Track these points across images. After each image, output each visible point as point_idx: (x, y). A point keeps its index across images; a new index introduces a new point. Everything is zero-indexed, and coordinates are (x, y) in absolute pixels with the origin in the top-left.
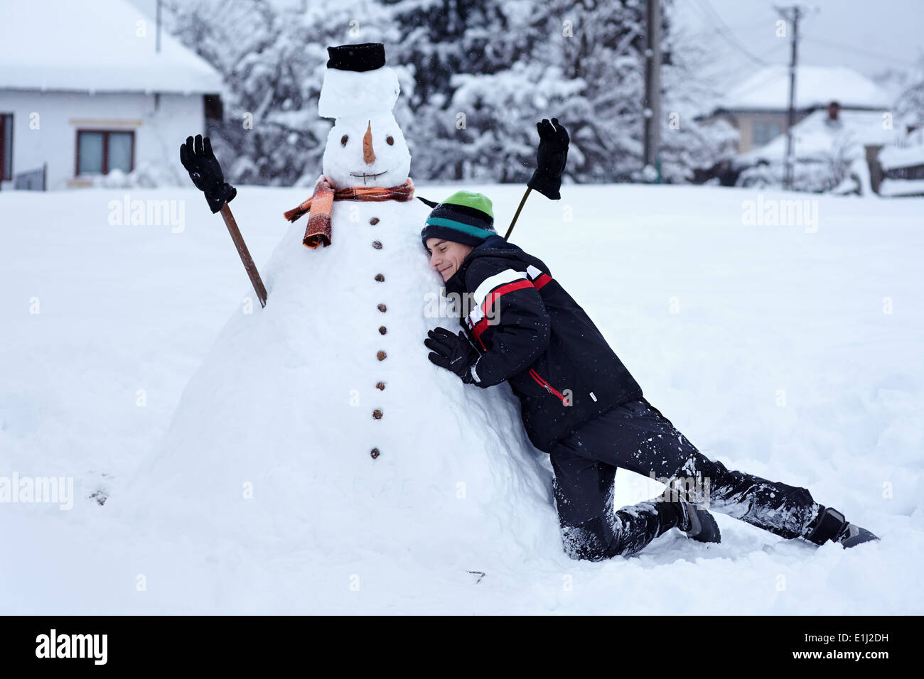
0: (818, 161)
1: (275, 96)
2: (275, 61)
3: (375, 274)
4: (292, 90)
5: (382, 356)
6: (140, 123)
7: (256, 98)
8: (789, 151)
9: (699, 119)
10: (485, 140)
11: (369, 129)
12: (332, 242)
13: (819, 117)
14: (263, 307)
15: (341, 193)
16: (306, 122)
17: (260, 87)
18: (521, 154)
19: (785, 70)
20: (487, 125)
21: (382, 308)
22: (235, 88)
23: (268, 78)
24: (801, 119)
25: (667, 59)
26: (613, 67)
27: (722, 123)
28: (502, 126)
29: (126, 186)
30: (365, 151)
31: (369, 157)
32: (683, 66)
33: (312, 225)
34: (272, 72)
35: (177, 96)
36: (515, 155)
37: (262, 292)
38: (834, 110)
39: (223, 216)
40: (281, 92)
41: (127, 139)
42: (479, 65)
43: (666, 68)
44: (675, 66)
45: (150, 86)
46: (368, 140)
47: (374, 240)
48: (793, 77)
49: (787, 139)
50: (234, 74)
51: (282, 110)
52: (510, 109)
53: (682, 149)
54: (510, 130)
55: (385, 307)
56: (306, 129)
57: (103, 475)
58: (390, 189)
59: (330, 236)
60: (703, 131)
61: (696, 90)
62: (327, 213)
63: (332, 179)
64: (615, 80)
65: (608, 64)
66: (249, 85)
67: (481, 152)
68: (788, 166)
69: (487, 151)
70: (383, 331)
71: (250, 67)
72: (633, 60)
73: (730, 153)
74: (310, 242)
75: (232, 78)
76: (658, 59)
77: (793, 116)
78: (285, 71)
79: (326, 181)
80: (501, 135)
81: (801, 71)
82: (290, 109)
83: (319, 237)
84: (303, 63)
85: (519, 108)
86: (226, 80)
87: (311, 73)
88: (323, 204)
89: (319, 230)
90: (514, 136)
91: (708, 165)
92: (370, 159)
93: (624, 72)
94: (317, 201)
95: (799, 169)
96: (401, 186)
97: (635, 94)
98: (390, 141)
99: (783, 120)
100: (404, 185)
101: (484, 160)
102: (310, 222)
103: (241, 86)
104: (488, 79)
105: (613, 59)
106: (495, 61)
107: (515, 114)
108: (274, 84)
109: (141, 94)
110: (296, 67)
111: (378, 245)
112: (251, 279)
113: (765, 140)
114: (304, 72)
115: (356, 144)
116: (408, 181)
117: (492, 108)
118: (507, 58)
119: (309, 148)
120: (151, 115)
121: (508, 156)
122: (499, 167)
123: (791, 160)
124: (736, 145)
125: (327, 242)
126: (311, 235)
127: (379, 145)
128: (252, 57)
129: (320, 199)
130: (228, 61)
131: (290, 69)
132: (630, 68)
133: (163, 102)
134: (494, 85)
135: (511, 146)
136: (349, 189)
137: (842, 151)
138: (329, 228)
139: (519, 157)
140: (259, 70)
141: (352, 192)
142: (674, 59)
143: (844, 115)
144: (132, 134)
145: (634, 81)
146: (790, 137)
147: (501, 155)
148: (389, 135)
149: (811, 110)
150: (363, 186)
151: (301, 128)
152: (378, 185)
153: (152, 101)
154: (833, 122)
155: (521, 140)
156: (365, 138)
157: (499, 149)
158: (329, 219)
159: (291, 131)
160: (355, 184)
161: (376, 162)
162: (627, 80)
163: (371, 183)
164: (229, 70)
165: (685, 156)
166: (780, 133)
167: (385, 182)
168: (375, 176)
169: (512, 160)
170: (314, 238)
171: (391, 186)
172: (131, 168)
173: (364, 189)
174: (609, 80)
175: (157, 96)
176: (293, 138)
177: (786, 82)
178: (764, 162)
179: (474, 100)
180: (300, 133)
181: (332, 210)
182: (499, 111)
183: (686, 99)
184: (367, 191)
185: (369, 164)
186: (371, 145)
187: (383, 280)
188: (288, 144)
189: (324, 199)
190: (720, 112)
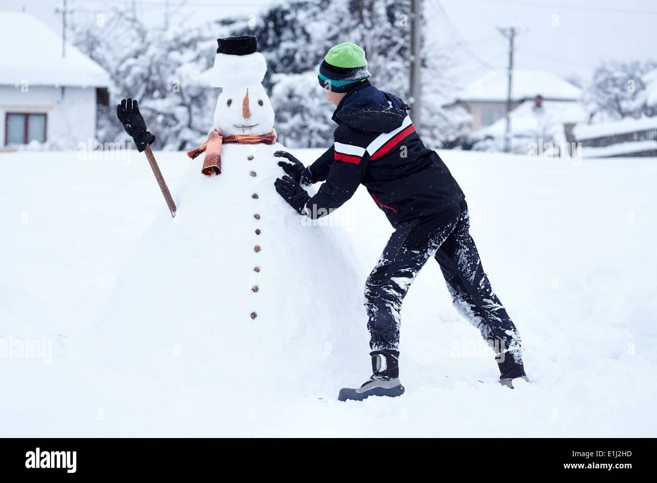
0: (528, 137)
1: (147, 89)
2: (147, 64)
3: (252, 194)
4: (159, 84)
5: (257, 249)
6: (51, 108)
7: (133, 91)
8: (508, 130)
9: (445, 107)
10: (296, 120)
11: (247, 94)
12: (221, 171)
13: (528, 105)
14: (173, 217)
15: (227, 138)
16: (170, 107)
17: (136, 83)
18: (321, 130)
19: (505, 72)
20: (297, 110)
21: (257, 217)
22: (117, 83)
23: (142, 76)
24: (516, 106)
25: (423, 64)
26: (385, 69)
27: (460, 110)
28: (308, 110)
29: (42, 150)
30: (244, 110)
31: (247, 114)
32: (434, 68)
33: (208, 160)
34: (146, 72)
35: (78, 89)
36: (317, 131)
37: (173, 207)
38: (538, 101)
39: (146, 154)
40: (150, 86)
41: (42, 118)
42: (290, 68)
43: (423, 70)
44: (429, 68)
45: (58, 81)
46: (246, 102)
47: (251, 170)
48: (510, 77)
49: (506, 121)
50: (118, 73)
51: (152, 98)
52: (313, 98)
53: (434, 127)
54: (313, 114)
55: (259, 216)
56: (169, 112)
57: (60, 336)
58: (261, 136)
59: (220, 168)
60: (448, 114)
61: (443, 85)
62: (218, 153)
63: (220, 129)
64: (386, 78)
65: (382, 67)
66: (129, 81)
67: (293, 129)
68: (507, 140)
69: (297, 128)
70: (258, 232)
71: (129, 68)
72: (399, 63)
73: (466, 131)
74: (207, 172)
75: (116, 76)
76: (418, 63)
77: (511, 105)
78: (154, 71)
79: (216, 131)
80: (306, 116)
81: (516, 73)
82: (158, 98)
83: (212, 169)
84: (168, 66)
85: (319, 97)
86: (112, 77)
87: (173, 72)
88: (214, 146)
89: (213, 163)
90: (316, 118)
91: (452, 138)
92: (247, 115)
93: (393, 72)
94: (210, 144)
95: (514, 142)
96: (268, 134)
97: (401, 88)
98: (261, 103)
99: (503, 108)
100: (270, 134)
101: (294, 135)
102: (206, 158)
103: (122, 82)
104: (297, 77)
105: (385, 63)
106: (302, 65)
107: (317, 102)
108: (146, 80)
109: (52, 87)
110: (162, 68)
111: (254, 174)
112: (165, 198)
113: (490, 122)
114: (168, 71)
115: (238, 105)
116: (272, 130)
117: (300, 98)
118: (310, 63)
119: (171, 126)
120: (59, 102)
121: (311, 131)
122: (305, 140)
123: (509, 135)
124: (470, 125)
125: (218, 171)
126: (207, 167)
127: (253, 105)
128: (131, 61)
129: (212, 143)
130: (113, 65)
131: (158, 69)
132: (397, 70)
133: (67, 92)
134: (302, 81)
135: (314, 124)
136: (232, 136)
137: (545, 129)
138: (219, 162)
139: (320, 132)
140: (136, 70)
141: (235, 138)
142: (427, 63)
143: (545, 104)
144: (45, 115)
145: (400, 79)
146: (508, 120)
147: (306, 131)
148: (260, 99)
149: (522, 101)
150: (243, 134)
151: (165, 111)
152: (253, 133)
153: (59, 92)
154: (538, 109)
155: (321, 120)
156: (244, 100)
157: (305, 127)
158: (220, 156)
159: (159, 114)
160: (236, 132)
161: (251, 117)
162: (395, 78)
163: (247, 132)
164: (113, 70)
165: (436, 132)
166: (501, 117)
167: (257, 131)
168: (250, 127)
169: (314, 134)
170: (210, 169)
171: (262, 134)
172: (45, 139)
173: (243, 136)
174: (382, 78)
175: (63, 89)
176: (160, 119)
177: (505, 80)
178: (490, 137)
179: (287, 92)
180: (165, 115)
181: (221, 150)
182: (305, 99)
183: (436, 92)
184: (245, 137)
185: (246, 119)
186: (248, 106)
187: (258, 198)
188: (156, 123)
189: (215, 142)
190: (458, 102)
